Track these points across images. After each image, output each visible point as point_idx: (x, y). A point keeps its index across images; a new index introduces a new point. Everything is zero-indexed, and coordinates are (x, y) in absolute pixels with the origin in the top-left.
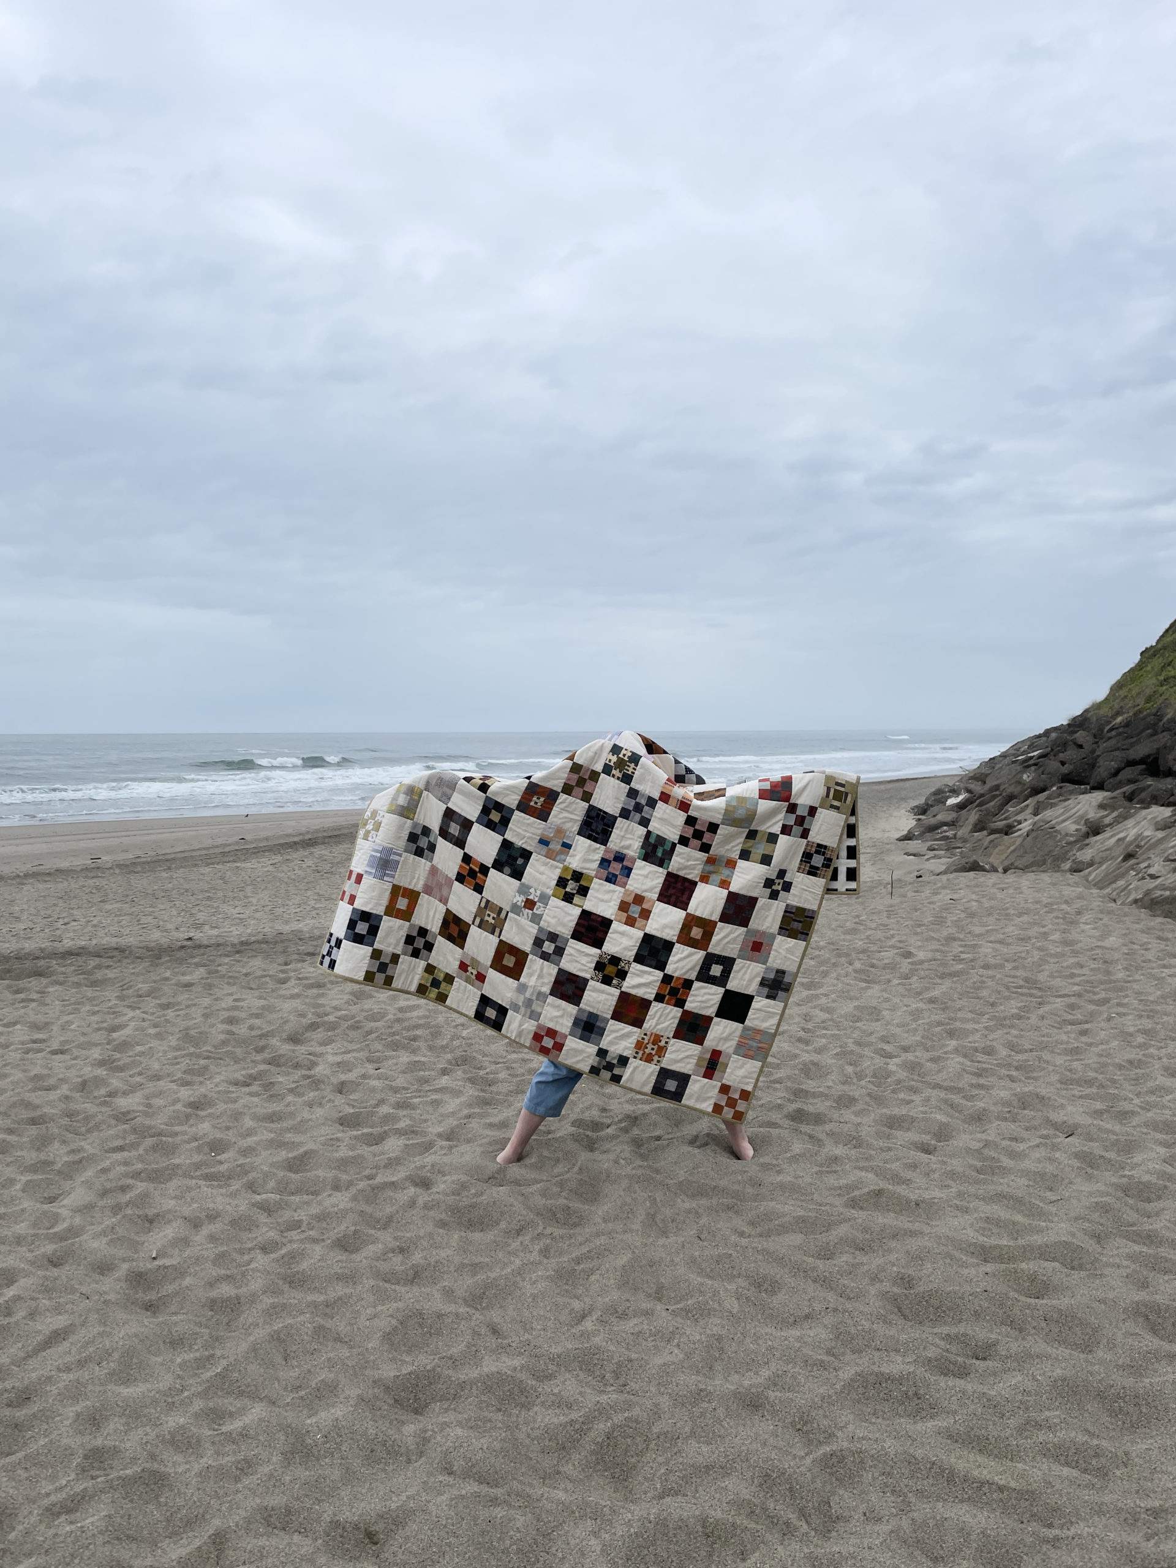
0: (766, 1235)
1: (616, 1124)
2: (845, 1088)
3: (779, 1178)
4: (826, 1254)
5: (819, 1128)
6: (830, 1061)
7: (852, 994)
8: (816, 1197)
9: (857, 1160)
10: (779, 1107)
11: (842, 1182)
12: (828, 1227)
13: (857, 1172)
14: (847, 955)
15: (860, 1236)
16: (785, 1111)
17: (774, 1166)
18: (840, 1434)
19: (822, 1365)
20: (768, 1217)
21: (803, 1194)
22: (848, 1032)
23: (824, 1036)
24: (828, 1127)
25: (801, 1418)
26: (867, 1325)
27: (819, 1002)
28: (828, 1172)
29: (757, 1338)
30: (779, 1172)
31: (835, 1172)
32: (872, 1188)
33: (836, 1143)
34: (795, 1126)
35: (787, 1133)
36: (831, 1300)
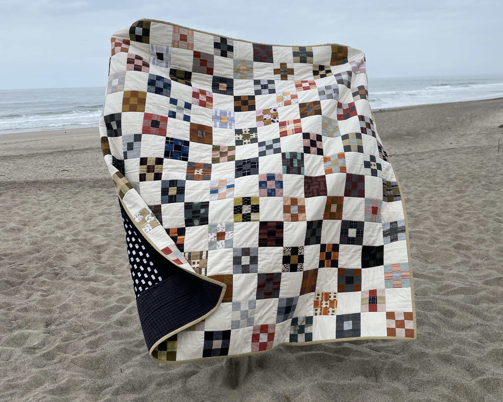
0: (447, 294)
2: (481, 235)
3: (451, 272)
4: (476, 302)
5: (469, 252)
6: (472, 224)
7: (481, 195)
8: (469, 280)
9: (488, 265)
10: (449, 243)
11: (481, 274)
12: (476, 292)
13: (489, 270)
14: (478, 178)
15: (492, 296)
16: (452, 245)
17: (448, 267)
18: (487, 372)
19: (477, 346)
20: (447, 287)
21: (463, 279)
22: (480, 211)
23: (469, 213)
24: (473, 252)
25: (469, 366)
26: (497, 331)
27: (464, 199)
28: (474, 270)
29: (446, 334)
30: (451, 270)
31: (477, 270)
32: (496, 276)
33: (477, 258)
34: (457, 251)
35: (453, 253)
36: (479, 321)
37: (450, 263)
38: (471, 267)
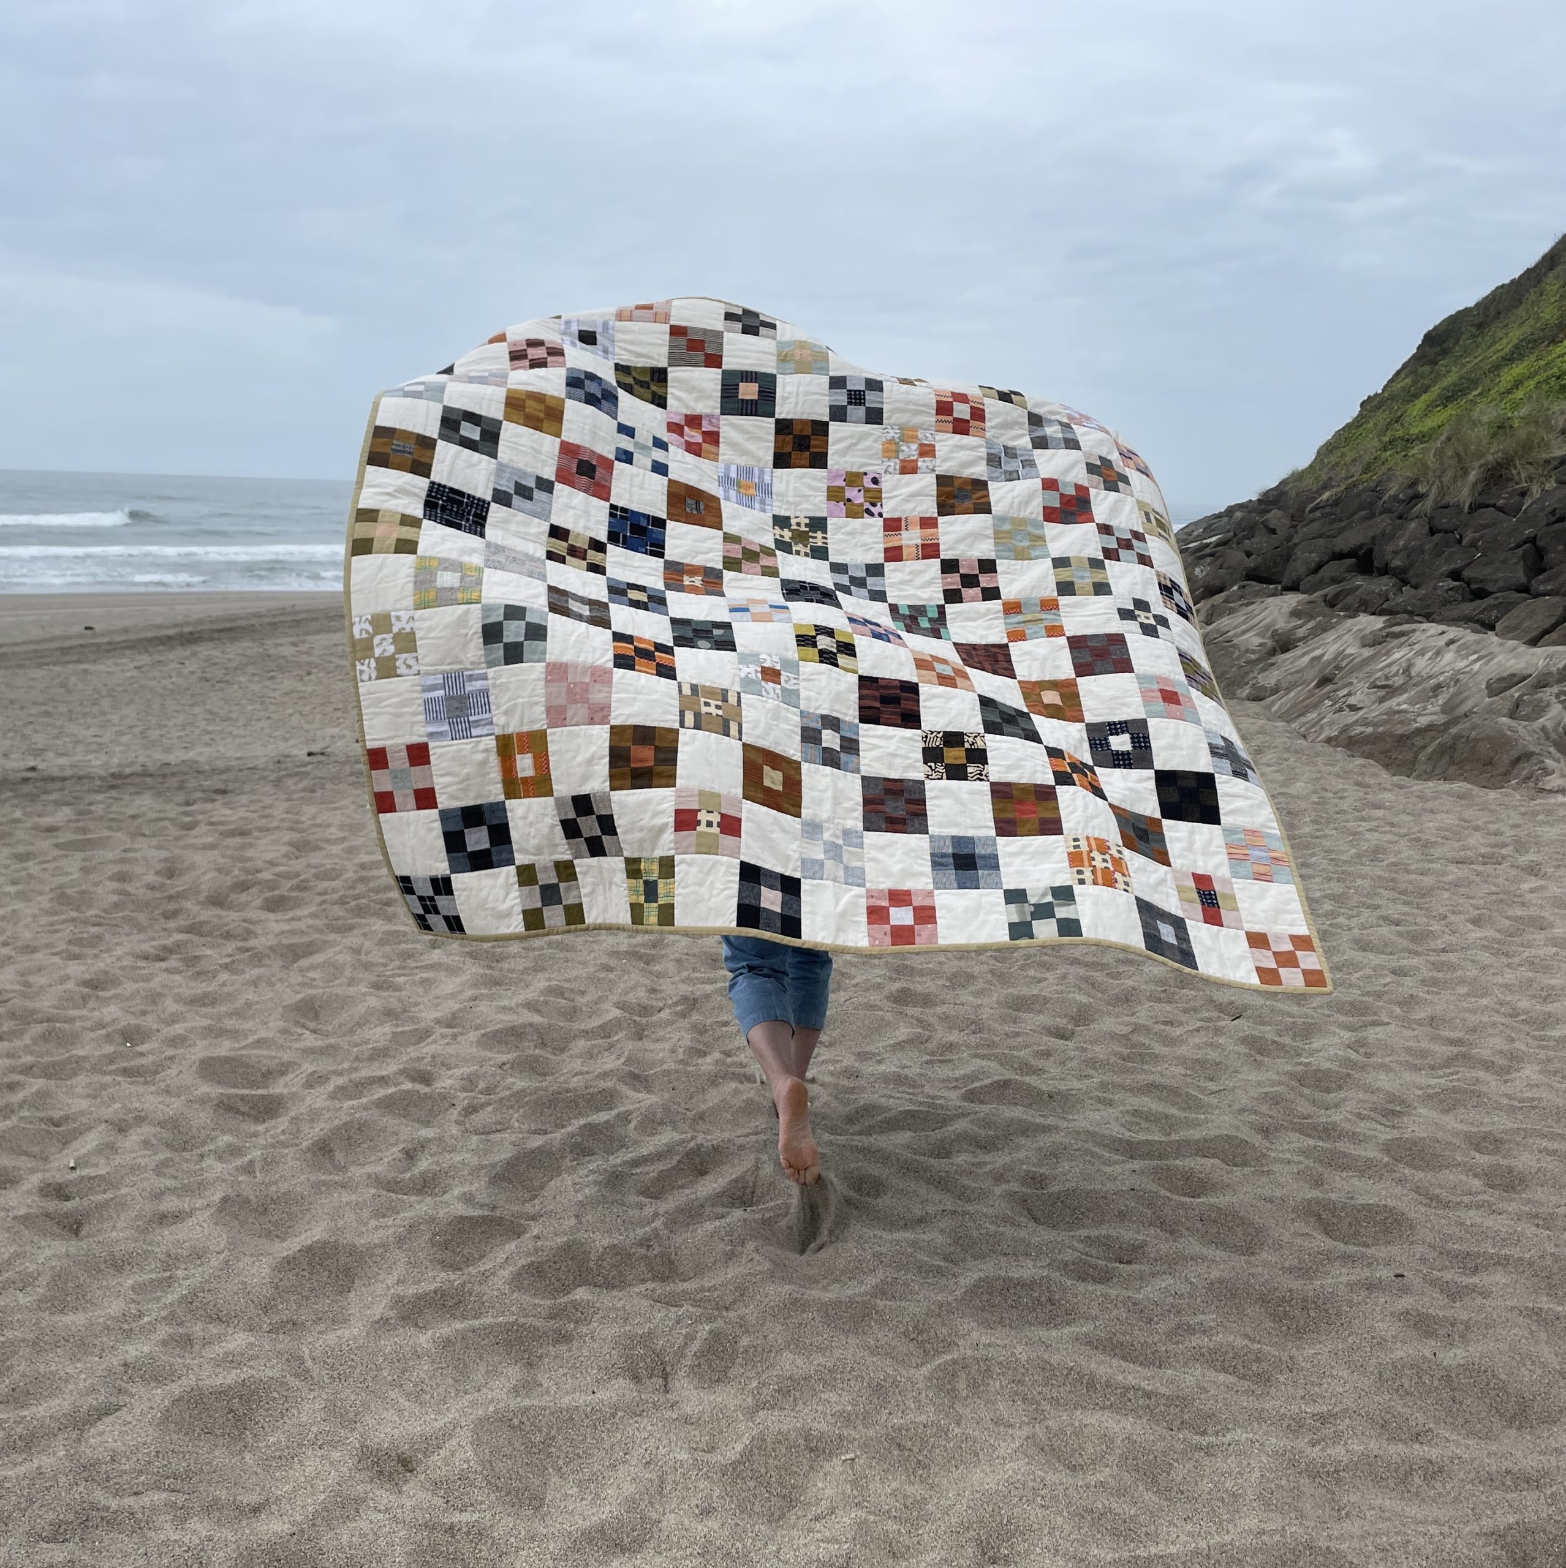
0: (868, 1131)
1: (670, 1007)
2: (963, 964)
3: (882, 1068)
4: (943, 1151)
5: (928, 1011)
8: (926, 1089)
9: (977, 1047)
10: (879, 987)
11: (957, 1074)
12: (945, 1121)
13: (979, 1062)
15: (982, 1132)
16: (886, 992)
17: (874, 1054)
18: (961, 1342)
19: (939, 1271)
21: (911, 1086)
24: (939, 1010)
25: (915, 1327)
26: (992, 1228)
28: (940, 1061)
30: (879, 1062)
31: (949, 1061)
32: (997, 1078)
33: (951, 1028)
34: (899, 1008)
35: (889, 1016)
36: (949, 1202)
37: (878, 1045)
38: (932, 1054)
